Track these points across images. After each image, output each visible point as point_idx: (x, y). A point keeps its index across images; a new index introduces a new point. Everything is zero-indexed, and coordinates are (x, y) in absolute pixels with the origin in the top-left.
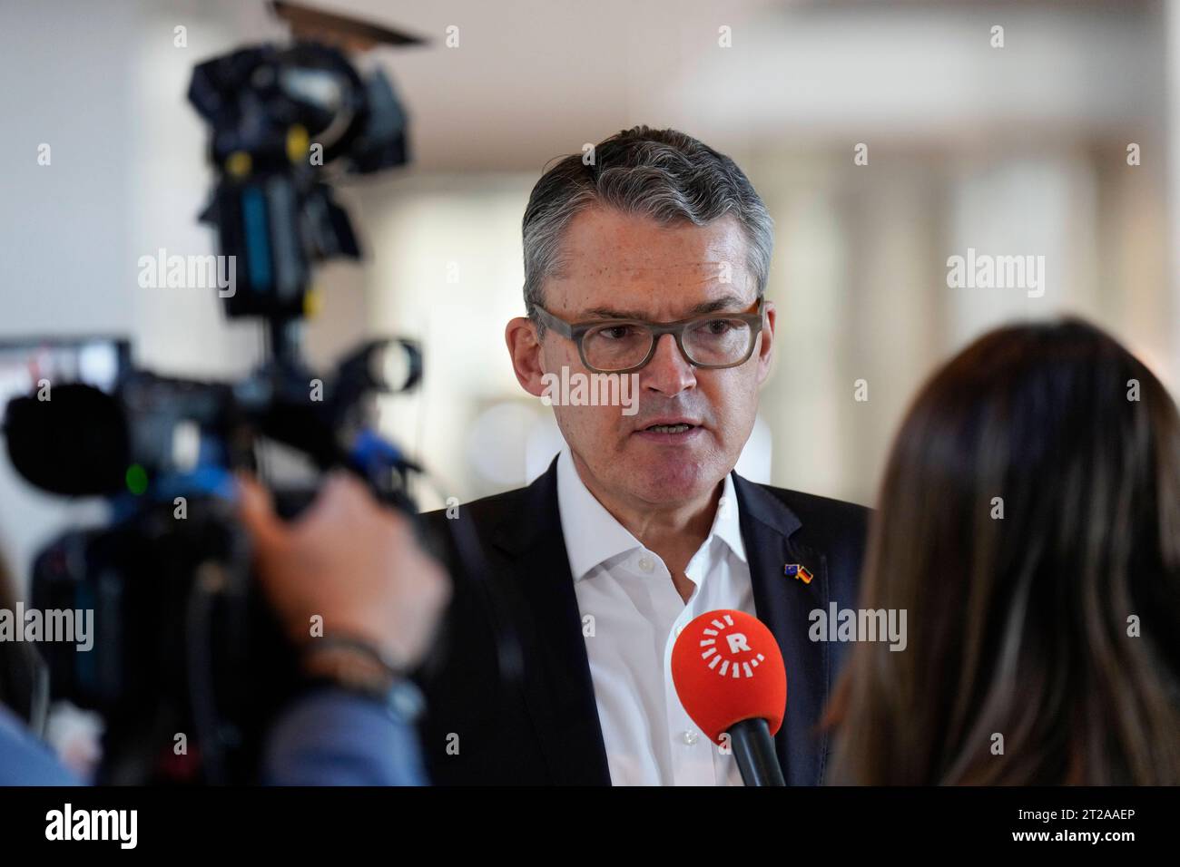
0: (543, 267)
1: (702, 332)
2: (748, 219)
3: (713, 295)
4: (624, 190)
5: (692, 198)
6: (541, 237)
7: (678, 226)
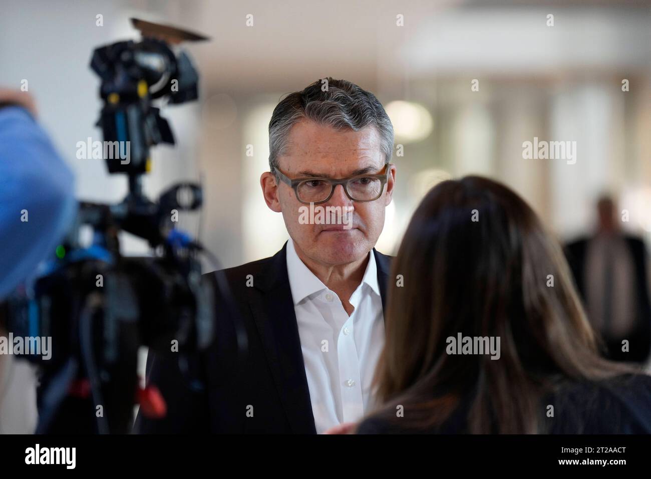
0: (278, 150)
1: (357, 183)
2: (381, 126)
3: (362, 165)
4: (318, 113)
5: (352, 117)
6: (277, 135)
7: (345, 131)
